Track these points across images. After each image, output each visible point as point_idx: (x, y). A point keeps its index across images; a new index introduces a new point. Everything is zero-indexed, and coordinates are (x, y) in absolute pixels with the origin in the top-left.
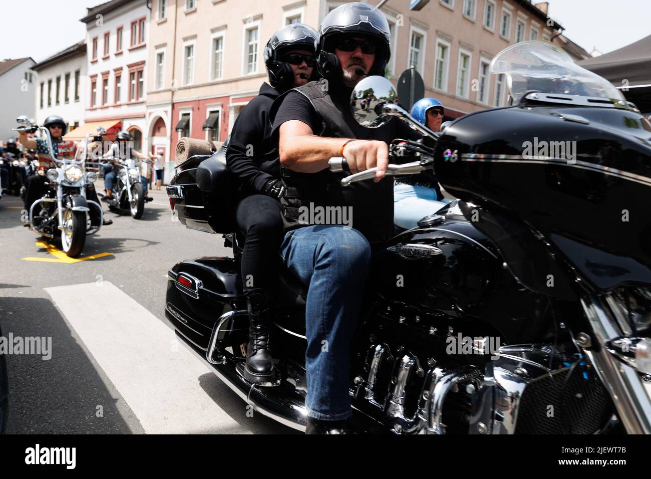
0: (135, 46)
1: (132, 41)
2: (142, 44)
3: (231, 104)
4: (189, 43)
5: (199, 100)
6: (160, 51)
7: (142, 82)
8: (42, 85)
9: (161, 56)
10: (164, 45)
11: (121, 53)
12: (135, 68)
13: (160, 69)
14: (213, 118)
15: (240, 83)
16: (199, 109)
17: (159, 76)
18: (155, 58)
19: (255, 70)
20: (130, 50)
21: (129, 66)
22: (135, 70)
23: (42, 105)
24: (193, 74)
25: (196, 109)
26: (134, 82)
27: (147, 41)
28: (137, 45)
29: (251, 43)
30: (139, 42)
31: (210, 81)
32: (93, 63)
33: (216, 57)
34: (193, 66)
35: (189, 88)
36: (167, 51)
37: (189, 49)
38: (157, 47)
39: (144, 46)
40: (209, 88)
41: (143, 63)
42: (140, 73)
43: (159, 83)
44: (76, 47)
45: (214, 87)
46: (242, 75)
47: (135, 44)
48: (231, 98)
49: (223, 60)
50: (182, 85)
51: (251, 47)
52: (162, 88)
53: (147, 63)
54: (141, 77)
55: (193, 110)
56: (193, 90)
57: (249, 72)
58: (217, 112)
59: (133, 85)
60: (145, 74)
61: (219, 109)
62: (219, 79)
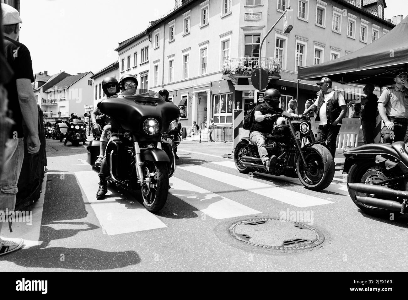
0: (143, 63)
1: (142, 60)
2: (147, 61)
3: (193, 92)
4: (171, 59)
5: (177, 91)
6: (156, 64)
7: (147, 82)
8: (96, 86)
9: (157, 67)
10: (158, 61)
11: (136, 67)
12: (144, 74)
13: (156, 74)
14: (184, 100)
15: (198, 80)
16: (176, 95)
17: (156, 78)
18: (154, 68)
19: (206, 72)
20: (141, 65)
21: (140, 74)
22: (144, 75)
23: (96, 98)
24: (173, 76)
25: (175, 96)
26: (143, 82)
27: (149, 59)
28: (144, 62)
29: (203, 57)
30: (145, 60)
31: (182, 79)
32: (121, 73)
33: (185, 65)
34: (173, 71)
35: (172, 84)
36: (160, 64)
37: (171, 62)
38: (154, 62)
39: (148, 62)
40: (182, 83)
41: (148, 71)
42: (146, 77)
43: (156, 82)
44: (113, 65)
45: (184, 83)
46: (199, 75)
47: (143, 61)
48: (193, 88)
49: (189, 67)
50: (168, 83)
51: (203, 59)
52: (158, 85)
53: (149, 71)
54: (147, 79)
55: (174, 96)
56: (173, 85)
57: (203, 73)
58: (187, 96)
59: (143, 83)
60: (149, 77)
61: (187, 95)
62: (187, 78)
